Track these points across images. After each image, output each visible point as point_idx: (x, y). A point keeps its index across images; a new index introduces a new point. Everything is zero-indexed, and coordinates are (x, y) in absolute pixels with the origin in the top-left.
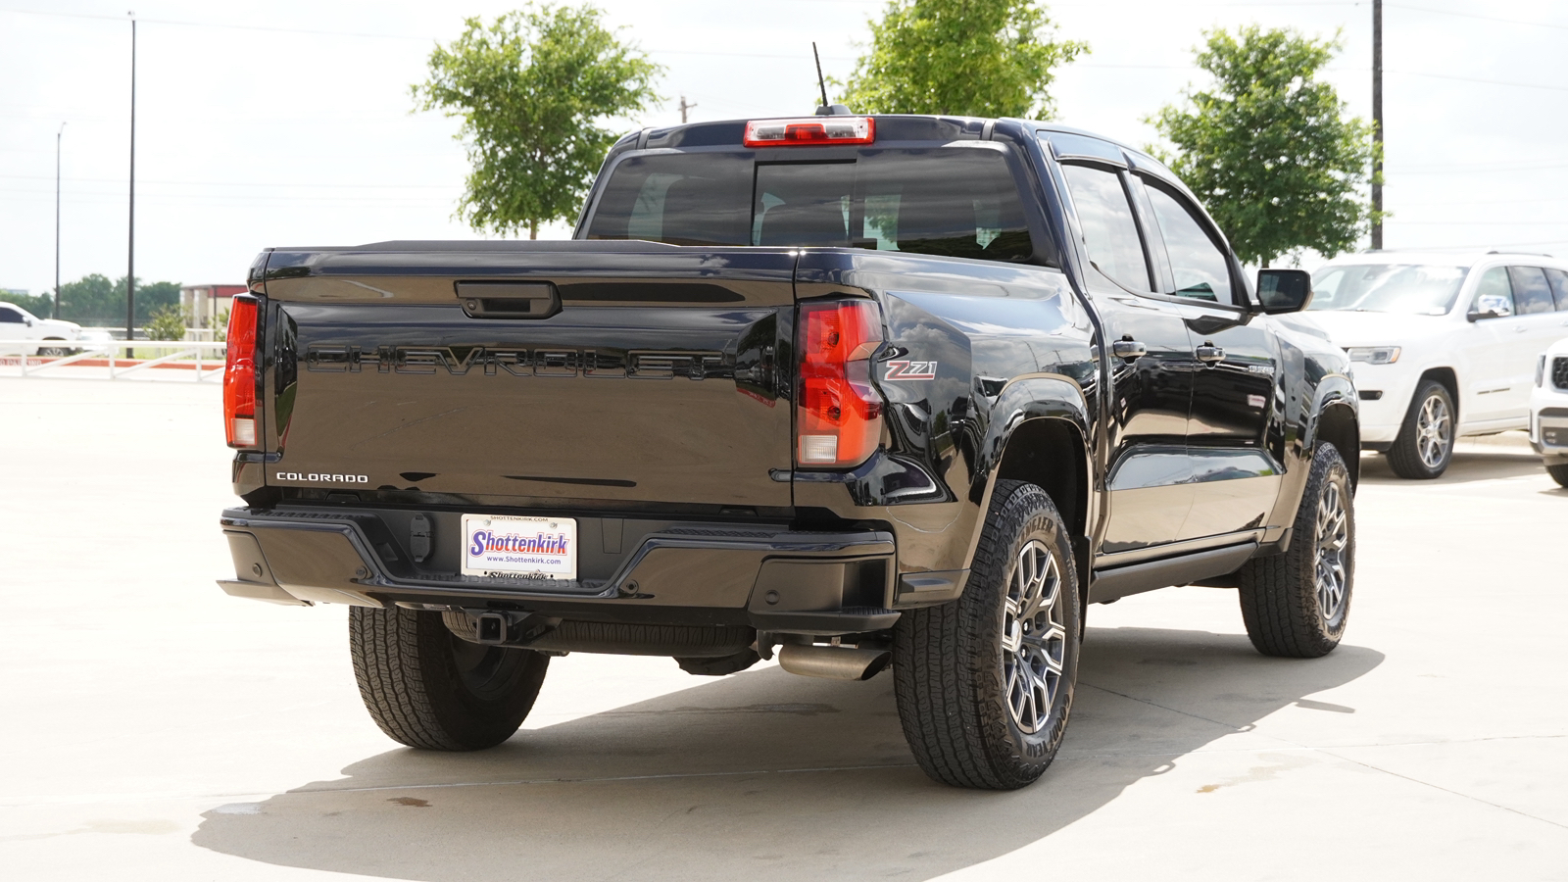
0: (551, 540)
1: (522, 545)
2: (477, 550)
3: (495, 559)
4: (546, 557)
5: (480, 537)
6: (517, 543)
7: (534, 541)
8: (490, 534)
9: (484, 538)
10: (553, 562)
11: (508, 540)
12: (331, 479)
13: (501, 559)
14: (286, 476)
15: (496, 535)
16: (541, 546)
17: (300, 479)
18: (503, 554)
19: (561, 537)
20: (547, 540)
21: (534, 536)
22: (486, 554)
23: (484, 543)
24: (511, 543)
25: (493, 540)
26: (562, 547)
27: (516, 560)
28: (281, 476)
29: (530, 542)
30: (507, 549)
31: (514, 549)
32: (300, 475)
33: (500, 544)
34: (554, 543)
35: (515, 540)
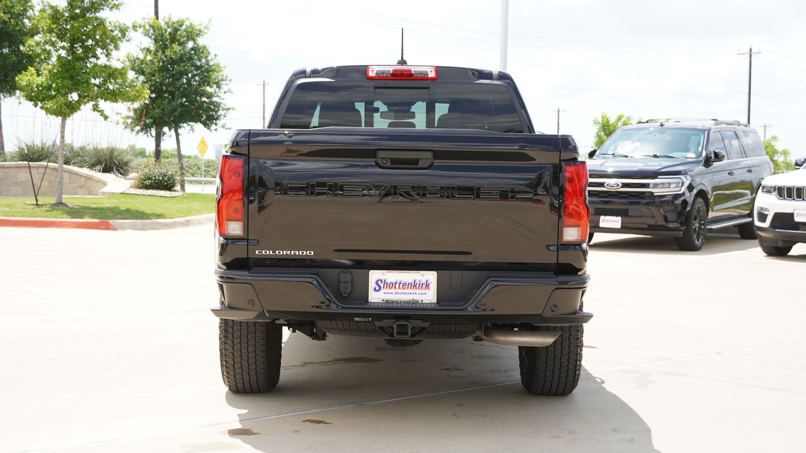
0: (421, 283)
1: (404, 285)
2: (377, 288)
3: (388, 293)
4: (418, 291)
5: (379, 282)
6: (401, 285)
7: (411, 284)
8: (385, 280)
9: (382, 283)
10: (422, 294)
11: (396, 283)
12: (291, 253)
13: (392, 293)
14: (262, 252)
15: (389, 281)
16: (415, 286)
17: (271, 253)
18: (393, 291)
19: (427, 281)
20: (419, 283)
21: (411, 281)
22: (383, 291)
23: (382, 285)
24: (397, 285)
25: (387, 283)
26: (427, 286)
27: (400, 294)
28: (258, 252)
29: (409, 284)
30: (395, 288)
31: (399, 288)
32: (271, 252)
33: (392, 285)
34: (422, 284)
35: (400, 283)
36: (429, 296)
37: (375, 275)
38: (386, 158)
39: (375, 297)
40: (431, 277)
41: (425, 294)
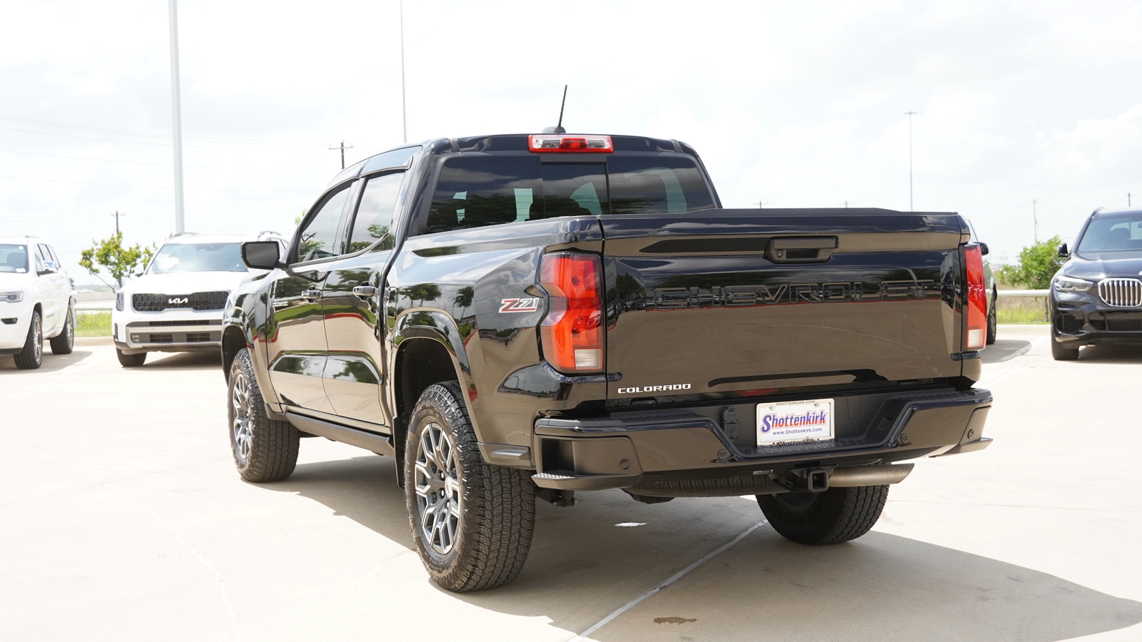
0: (815, 415)
1: (797, 421)
2: (766, 428)
3: (778, 433)
4: (812, 427)
5: (768, 419)
6: (793, 420)
7: (804, 417)
8: (774, 416)
9: (770, 420)
10: (817, 430)
11: (787, 418)
12: (662, 389)
13: (782, 433)
14: (626, 390)
15: (778, 416)
16: (809, 420)
17: (638, 391)
18: (784, 429)
19: (822, 412)
20: (813, 415)
21: (804, 414)
22: (772, 430)
23: (771, 423)
24: (789, 421)
25: (777, 420)
26: (823, 419)
27: (792, 432)
28: (622, 391)
29: (801, 418)
30: (786, 425)
31: (791, 425)
32: (638, 389)
33: (781, 422)
34: (817, 417)
35: (792, 418)
36: (825, 432)
37: (763, 410)
38: (782, 250)
39: (764, 439)
40: (826, 406)
41: (820, 429)
